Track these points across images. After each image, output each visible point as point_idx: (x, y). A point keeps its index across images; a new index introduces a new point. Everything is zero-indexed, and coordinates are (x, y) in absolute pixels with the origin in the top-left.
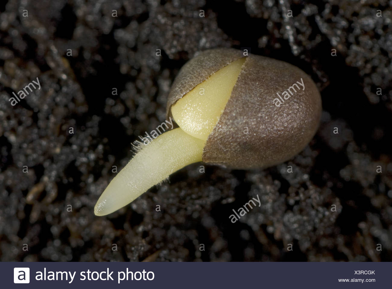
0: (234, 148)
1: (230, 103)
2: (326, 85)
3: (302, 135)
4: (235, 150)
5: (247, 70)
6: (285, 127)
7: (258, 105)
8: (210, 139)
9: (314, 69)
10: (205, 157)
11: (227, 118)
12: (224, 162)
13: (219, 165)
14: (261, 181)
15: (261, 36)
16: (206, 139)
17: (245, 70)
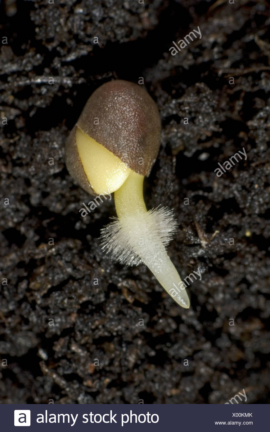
0: (140, 150)
1: (107, 147)
2: (115, 74)
3: (142, 99)
4: (143, 150)
5: (86, 129)
6: (134, 111)
7: (113, 126)
8: (130, 167)
9: (100, 78)
10: (143, 173)
11: (117, 151)
12: (150, 160)
13: (152, 164)
14: (168, 134)
15: (66, 103)
16: (130, 170)
17: (86, 131)
